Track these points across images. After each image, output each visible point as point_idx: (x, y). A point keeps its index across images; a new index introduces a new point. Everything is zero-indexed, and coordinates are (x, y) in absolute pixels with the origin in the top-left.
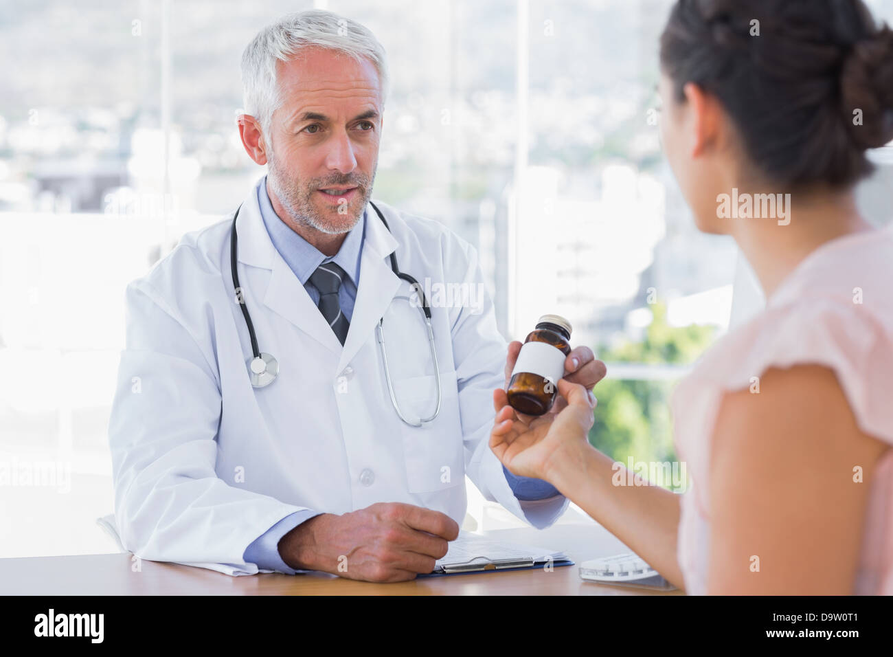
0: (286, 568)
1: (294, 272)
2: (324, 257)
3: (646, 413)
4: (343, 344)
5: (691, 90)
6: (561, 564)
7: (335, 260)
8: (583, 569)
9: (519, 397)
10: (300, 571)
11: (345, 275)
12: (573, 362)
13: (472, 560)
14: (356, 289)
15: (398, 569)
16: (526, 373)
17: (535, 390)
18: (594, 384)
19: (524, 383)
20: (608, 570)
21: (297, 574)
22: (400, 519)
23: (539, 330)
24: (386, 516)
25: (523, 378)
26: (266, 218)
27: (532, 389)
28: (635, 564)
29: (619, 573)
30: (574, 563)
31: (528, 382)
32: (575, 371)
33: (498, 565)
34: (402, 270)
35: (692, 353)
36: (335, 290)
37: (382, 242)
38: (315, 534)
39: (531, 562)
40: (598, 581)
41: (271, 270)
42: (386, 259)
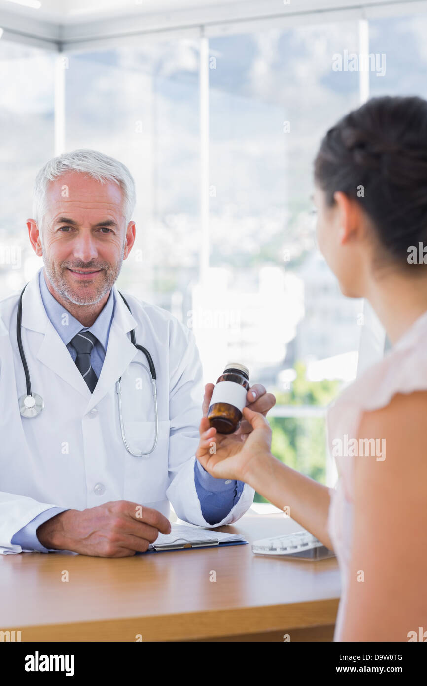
0: (42, 548)
1: (60, 336)
2: (82, 327)
3: (293, 444)
4: (92, 393)
5: (339, 197)
6: (237, 544)
7: (91, 330)
8: (254, 546)
9: (216, 420)
10: (52, 550)
11: (97, 342)
12: (252, 395)
13: (175, 541)
14: (105, 353)
15: (122, 547)
16: (221, 404)
17: (227, 415)
18: (267, 411)
19: (220, 410)
20: (272, 547)
21: (50, 553)
22: (126, 512)
23: (226, 373)
24: (116, 509)
25: (218, 406)
26: (44, 296)
27: (224, 414)
28: (292, 542)
29: (280, 549)
30: (247, 542)
31: (222, 409)
32: (255, 400)
33: (193, 544)
34: (138, 343)
35: (325, 399)
36: (89, 352)
37: (125, 321)
38: (64, 523)
39: (217, 542)
40: (265, 555)
41: (44, 334)
42: (128, 333)
